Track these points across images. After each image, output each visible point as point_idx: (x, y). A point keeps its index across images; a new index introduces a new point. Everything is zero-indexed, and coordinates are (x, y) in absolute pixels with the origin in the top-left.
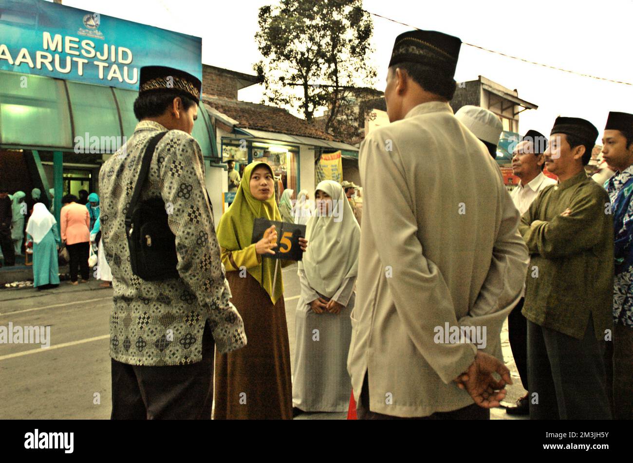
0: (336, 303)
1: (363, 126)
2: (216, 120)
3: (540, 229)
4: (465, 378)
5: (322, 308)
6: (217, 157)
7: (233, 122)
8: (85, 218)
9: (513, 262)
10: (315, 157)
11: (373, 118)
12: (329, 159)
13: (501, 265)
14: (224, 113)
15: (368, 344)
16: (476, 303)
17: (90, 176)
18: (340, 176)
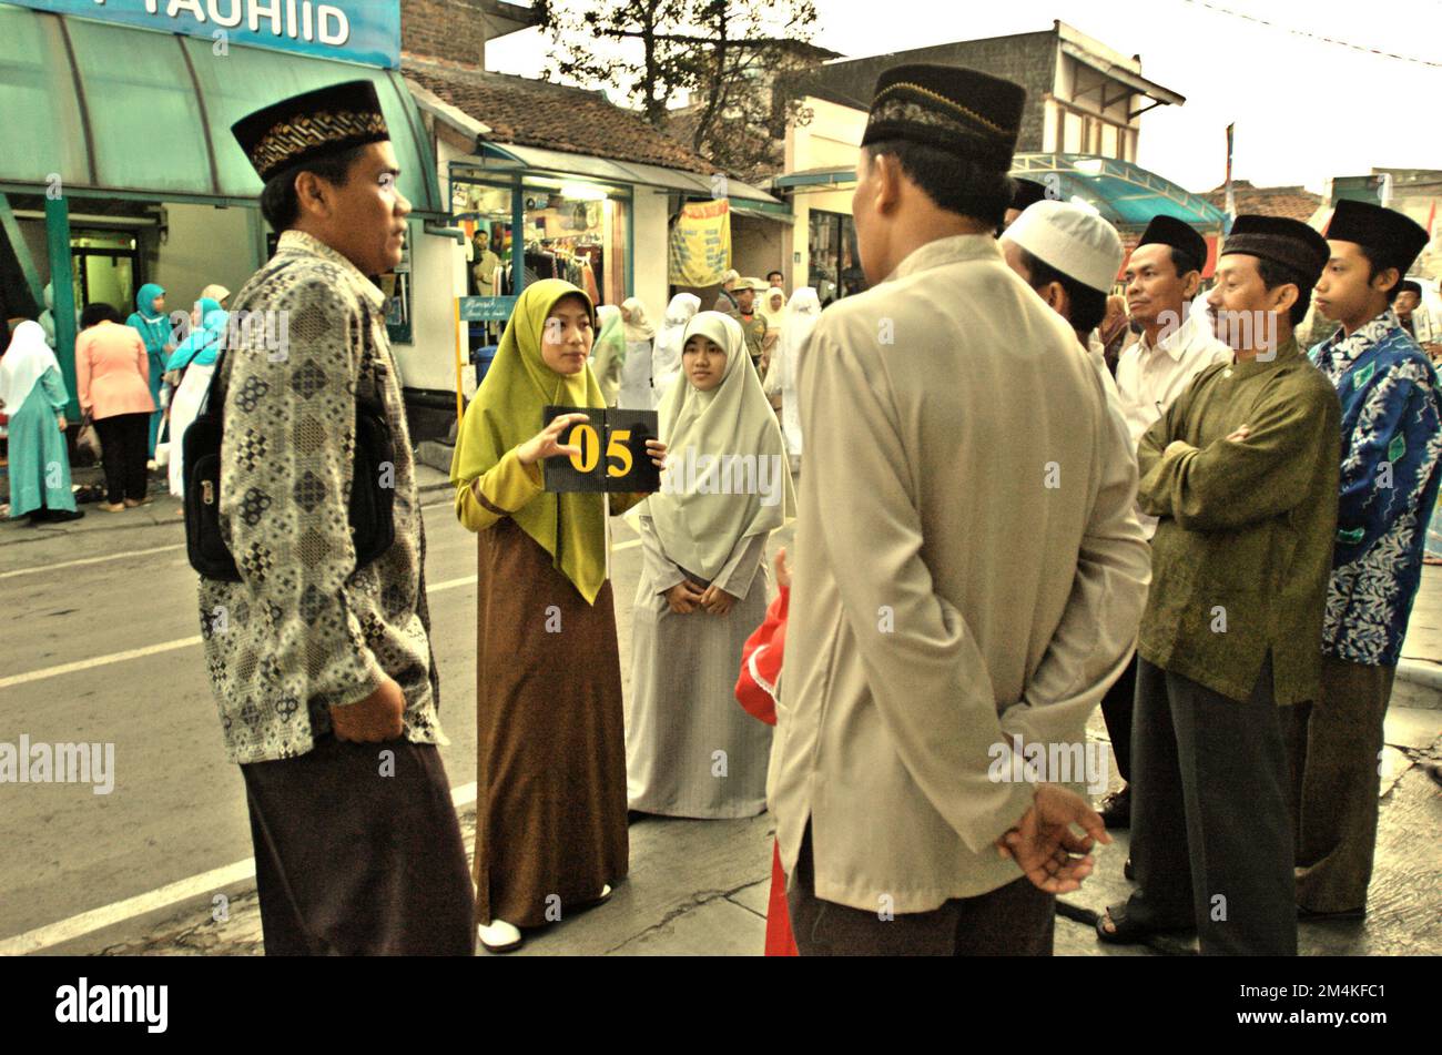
0: (722, 592)
1: (781, 135)
2: (437, 121)
3: (1180, 463)
4: (1013, 839)
5: (690, 602)
6: (440, 212)
7: (478, 127)
8: (136, 357)
9: (1117, 581)
10: (669, 213)
11: (805, 121)
12: (701, 217)
13: (1092, 588)
14: (455, 105)
15: (812, 763)
16: (1037, 672)
17: (133, 243)
18: (725, 256)
